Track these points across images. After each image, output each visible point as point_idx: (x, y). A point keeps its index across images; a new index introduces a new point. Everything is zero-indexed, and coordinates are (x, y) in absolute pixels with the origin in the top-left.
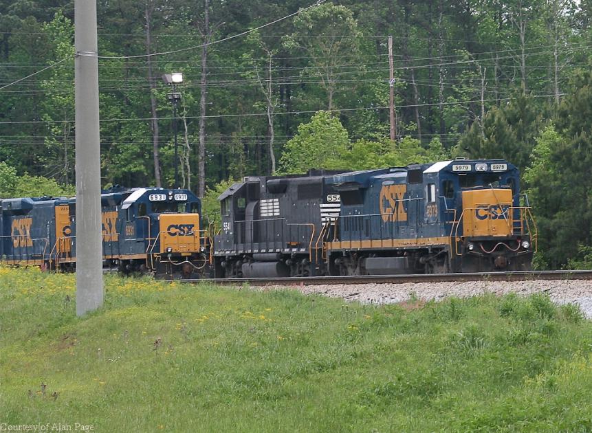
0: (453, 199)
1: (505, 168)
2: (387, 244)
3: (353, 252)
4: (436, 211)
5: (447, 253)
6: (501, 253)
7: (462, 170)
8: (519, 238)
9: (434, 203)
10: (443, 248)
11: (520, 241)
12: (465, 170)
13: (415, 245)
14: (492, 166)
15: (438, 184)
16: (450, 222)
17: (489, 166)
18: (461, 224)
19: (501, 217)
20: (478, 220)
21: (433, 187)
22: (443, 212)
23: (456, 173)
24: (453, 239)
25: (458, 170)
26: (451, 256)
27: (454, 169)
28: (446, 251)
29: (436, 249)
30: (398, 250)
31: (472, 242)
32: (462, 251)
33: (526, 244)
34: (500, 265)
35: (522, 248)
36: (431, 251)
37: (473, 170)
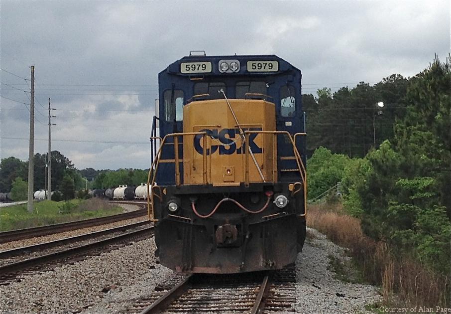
1: (275, 69)
8: (270, 188)
11: (270, 194)
14: (250, 63)
17: (243, 63)
20: (199, 156)
23: (186, 76)
25: (191, 71)
27: (184, 69)
35: (276, 208)
37: (214, 71)
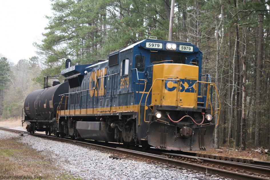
0: (144, 72)
1: (192, 50)
2: (90, 112)
3: (70, 117)
4: (128, 83)
5: (135, 121)
6: (186, 124)
7: (154, 47)
8: (204, 110)
9: (127, 76)
10: (132, 116)
11: (204, 113)
12: (156, 47)
13: (108, 113)
14: (181, 46)
15: (132, 59)
16: (140, 92)
17: (178, 46)
18: (150, 95)
19: (188, 91)
20: (166, 91)
21: (127, 61)
22: (134, 83)
23: (148, 50)
24: (142, 108)
25: (151, 47)
26: (139, 123)
27: (148, 45)
28: (134, 118)
29: (125, 116)
30: (96, 117)
31: (159, 111)
32: (150, 120)
33: (209, 118)
34: (185, 134)
35: (206, 121)
36: (121, 117)
37: (164, 48)
